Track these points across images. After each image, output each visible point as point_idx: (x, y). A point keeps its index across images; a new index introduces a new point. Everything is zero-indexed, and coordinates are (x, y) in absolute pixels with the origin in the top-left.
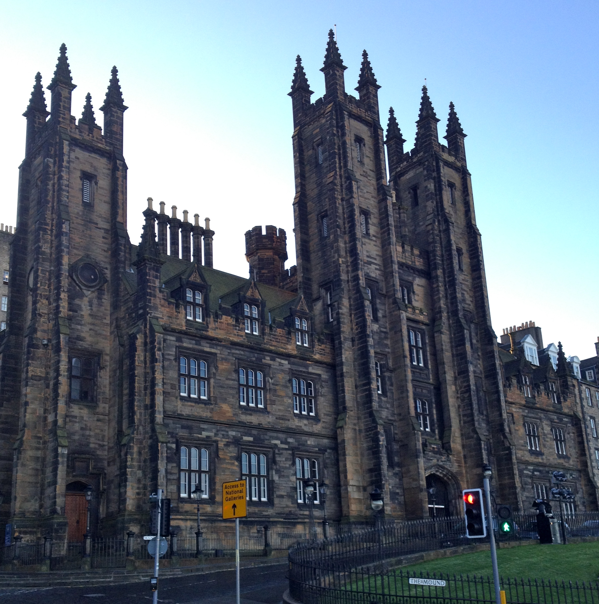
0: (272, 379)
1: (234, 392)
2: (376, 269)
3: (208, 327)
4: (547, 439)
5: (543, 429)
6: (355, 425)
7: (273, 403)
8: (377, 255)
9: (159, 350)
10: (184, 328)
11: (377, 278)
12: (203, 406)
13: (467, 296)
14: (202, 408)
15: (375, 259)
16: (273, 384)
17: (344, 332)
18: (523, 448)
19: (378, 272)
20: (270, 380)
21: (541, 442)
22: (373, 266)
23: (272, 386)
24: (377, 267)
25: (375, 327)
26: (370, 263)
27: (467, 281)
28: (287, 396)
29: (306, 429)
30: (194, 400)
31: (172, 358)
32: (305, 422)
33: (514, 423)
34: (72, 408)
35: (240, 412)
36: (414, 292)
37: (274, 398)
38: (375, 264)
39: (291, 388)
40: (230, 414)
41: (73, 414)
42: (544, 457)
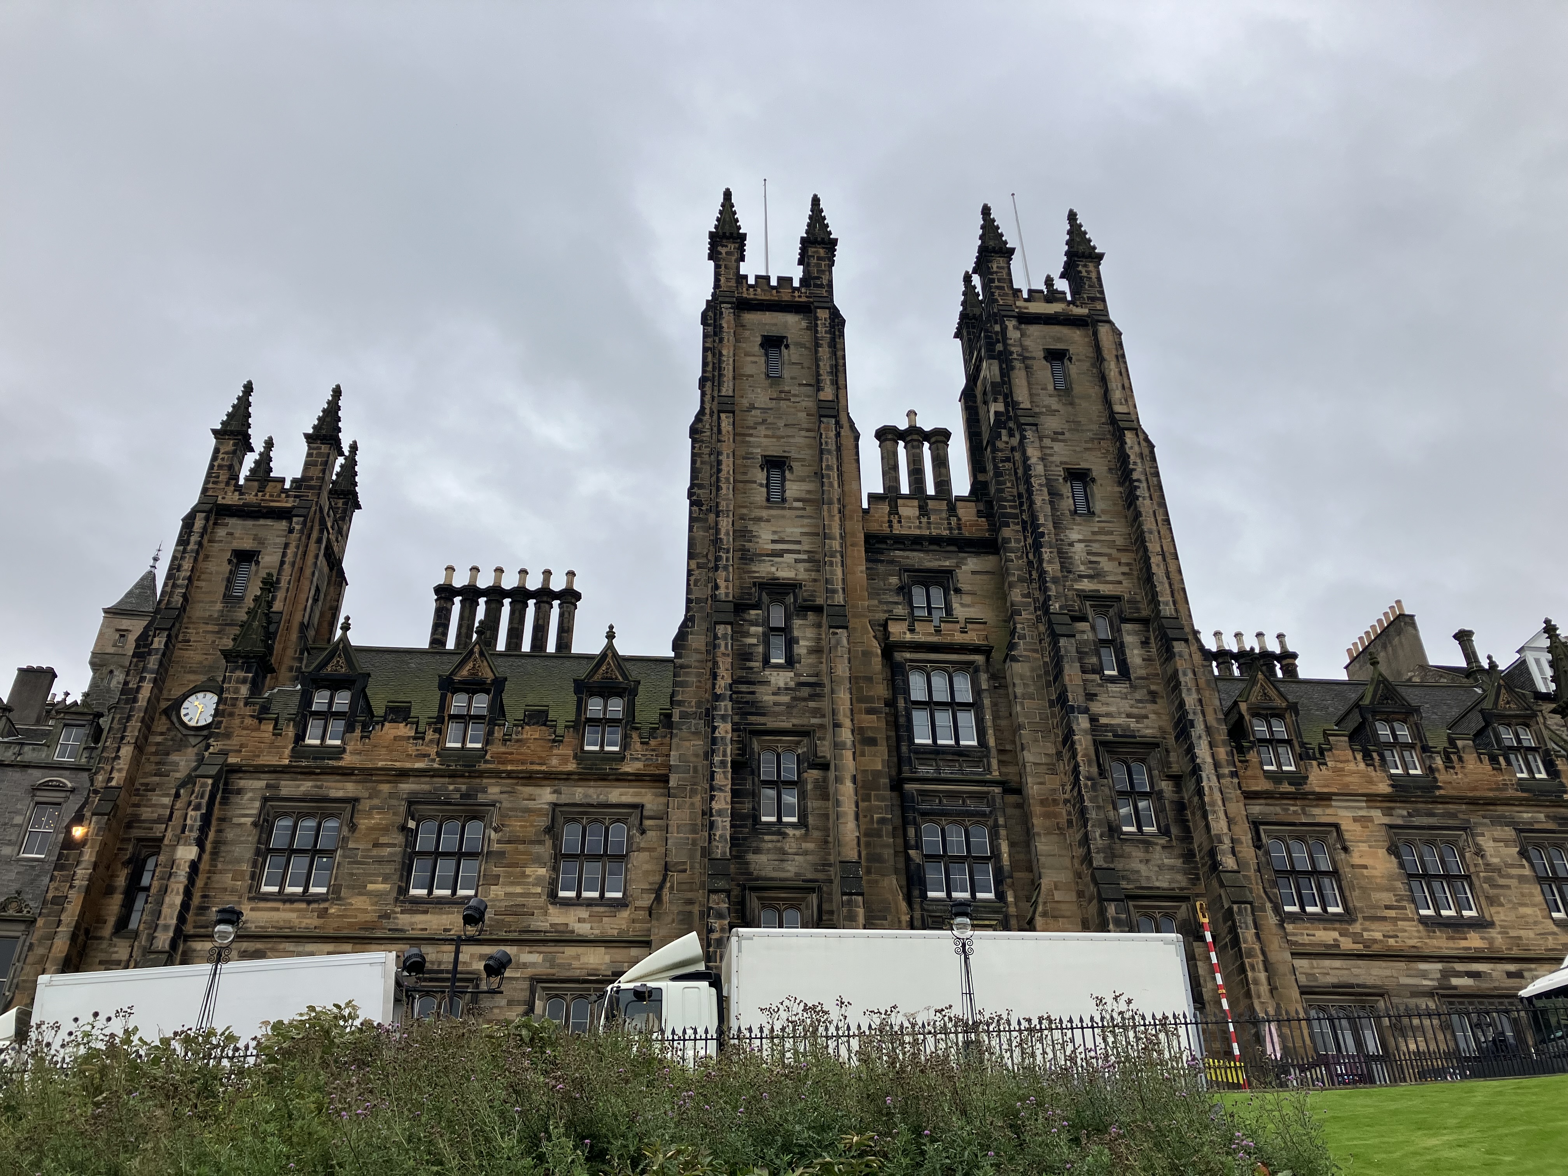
0: (496, 830)
1: (389, 869)
2: (796, 561)
3: (344, 751)
4: (1502, 881)
5: (1479, 852)
6: (690, 902)
7: (495, 880)
8: (803, 534)
9: (197, 808)
10: (286, 762)
11: (800, 577)
12: (303, 906)
13: (1106, 565)
14: (299, 910)
15: (799, 542)
16: (499, 842)
17: (680, 703)
18: (1392, 913)
19: (801, 567)
20: (493, 834)
21: (1478, 890)
22: (789, 558)
23: (495, 847)
24: (805, 557)
25: (781, 679)
26: (780, 554)
27: (1111, 533)
28: (538, 861)
29: (584, 929)
30: (291, 899)
31: (249, 820)
32: (583, 913)
33: (1345, 849)
34: (115, 946)
35: (398, 909)
36: (958, 591)
37: (496, 870)
38: (798, 552)
39: (549, 843)
40: (368, 917)
41: (115, 957)
42: (1493, 933)
